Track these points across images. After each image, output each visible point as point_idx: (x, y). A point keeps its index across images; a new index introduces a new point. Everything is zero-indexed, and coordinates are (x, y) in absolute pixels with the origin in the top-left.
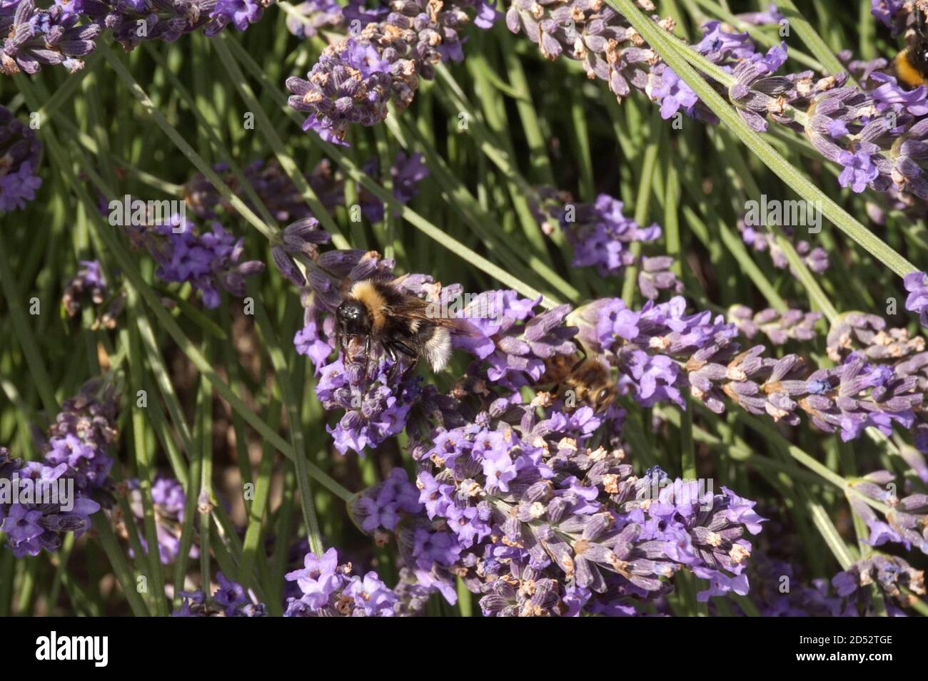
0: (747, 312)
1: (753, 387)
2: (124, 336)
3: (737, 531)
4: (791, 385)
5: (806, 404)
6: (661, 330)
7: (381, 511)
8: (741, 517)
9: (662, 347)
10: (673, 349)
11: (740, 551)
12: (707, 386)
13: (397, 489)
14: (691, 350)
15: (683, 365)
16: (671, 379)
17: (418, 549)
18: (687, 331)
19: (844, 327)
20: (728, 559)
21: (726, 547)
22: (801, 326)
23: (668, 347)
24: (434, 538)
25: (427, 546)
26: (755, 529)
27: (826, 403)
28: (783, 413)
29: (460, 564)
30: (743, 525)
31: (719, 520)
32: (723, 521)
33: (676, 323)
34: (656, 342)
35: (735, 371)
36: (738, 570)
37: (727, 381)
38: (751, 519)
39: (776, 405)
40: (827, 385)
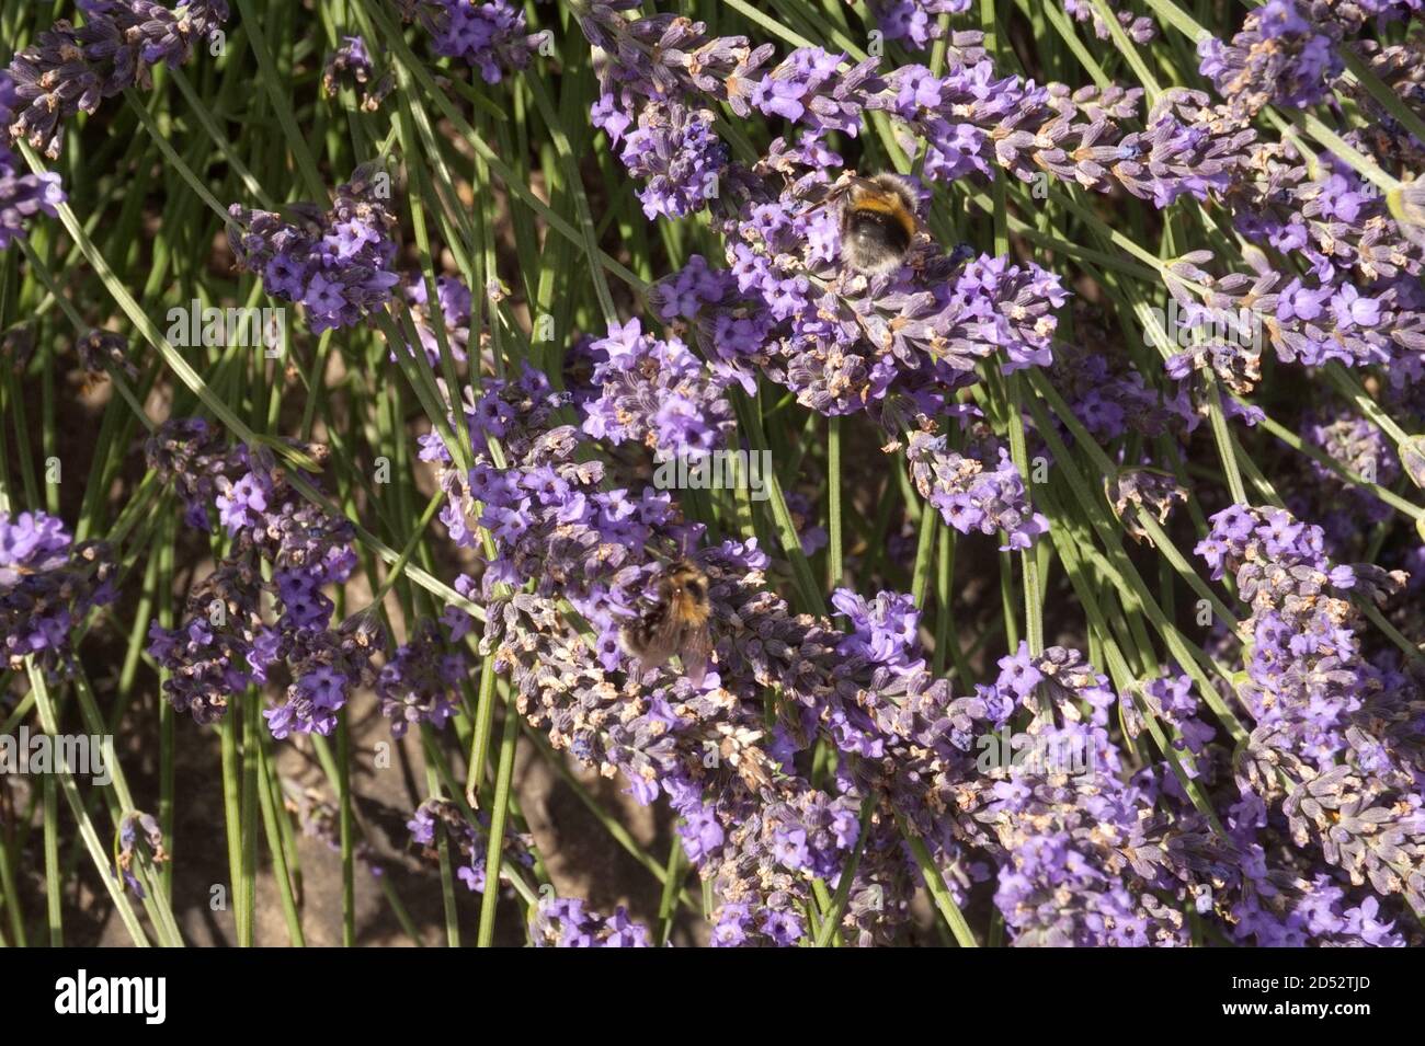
0: (1065, 89)
1: (1061, 154)
2: (395, 118)
3: (1043, 306)
4: (1101, 152)
5: (1118, 171)
6: (965, 97)
7: (680, 299)
8: (1044, 290)
9: (967, 115)
10: (978, 117)
11: (1045, 325)
12: (1013, 154)
13: (696, 277)
14: (997, 117)
15: (989, 134)
16: (975, 148)
17: (719, 336)
18: (991, 98)
19: (1165, 103)
20: (1033, 334)
21: (1031, 321)
22: (1122, 104)
23: (973, 115)
24: (736, 325)
25: (729, 334)
26: (1058, 303)
27: (1136, 168)
28: (1093, 181)
29: (762, 352)
30: (1047, 299)
31: (1024, 294)
32: (1029, 296)
33: (981, 89)
34: (960, 110)
35: (1042, 139)
36: (1043, 345)
37: (1036, 149)
38: (1056, 293)
39: (1087, 173)
40: (1138, 150)
